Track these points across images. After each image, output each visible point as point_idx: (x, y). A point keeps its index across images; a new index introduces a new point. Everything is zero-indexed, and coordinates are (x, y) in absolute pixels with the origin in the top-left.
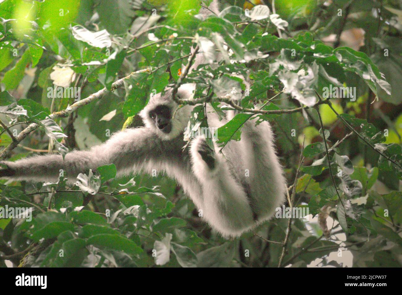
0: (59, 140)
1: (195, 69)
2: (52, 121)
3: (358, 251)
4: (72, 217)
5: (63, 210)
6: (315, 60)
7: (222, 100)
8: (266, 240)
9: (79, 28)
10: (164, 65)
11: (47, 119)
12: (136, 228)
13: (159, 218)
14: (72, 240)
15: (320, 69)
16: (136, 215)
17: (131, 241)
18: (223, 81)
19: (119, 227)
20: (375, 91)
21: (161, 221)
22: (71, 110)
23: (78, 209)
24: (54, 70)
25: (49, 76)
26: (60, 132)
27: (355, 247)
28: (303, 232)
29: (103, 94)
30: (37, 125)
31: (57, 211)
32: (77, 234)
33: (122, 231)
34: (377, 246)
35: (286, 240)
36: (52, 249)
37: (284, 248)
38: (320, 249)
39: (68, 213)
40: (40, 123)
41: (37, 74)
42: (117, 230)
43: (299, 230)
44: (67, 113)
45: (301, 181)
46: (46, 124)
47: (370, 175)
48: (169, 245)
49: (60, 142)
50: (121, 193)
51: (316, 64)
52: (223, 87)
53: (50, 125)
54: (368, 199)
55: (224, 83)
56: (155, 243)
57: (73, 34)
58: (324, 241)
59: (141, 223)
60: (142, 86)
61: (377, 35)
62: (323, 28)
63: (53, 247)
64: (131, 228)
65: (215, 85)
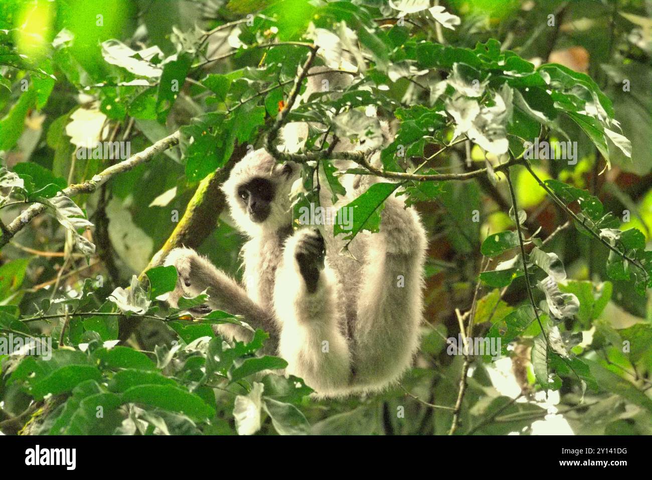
0: (81, 231)
1: (305, 101)
2: (66, 199)
3: (579, 420)
4: (98, 357)
5: (84, 347)
6: (507, 81)
7: (350, 157)
8: (426, 403)
9: (114, 43)
10: (251, 97)
11: (60, 196)
12: (205, 375)
13: (244, 357)
14: (98, 395)
15: (515, 95)
16: (205, 353)
17: (196, 396)
18: (351, 118)
19: (176, 374)
20: (605, 154)
21: (246, 363)
22: (100, 181)
23: (110, 344)
24: (71, 120)
25: (64, 130)
26: (82, 217)
27: (573, 414)
28: (487, 390)
29: (153, 154)
30: (42, 206)
31: (73, 349)
32: (106, 384)
33: (181, 380)
34: (610, 412)
35: (458, 402)
36: (63, 412)
37: (455, 417)
38: (516, 417)
39: (91, 351)
40: (48, 202)
41: (46, 126)
42: (174, 379)
43: (480, 386)
44: (93, 186)
45: (483, 304)
46: (58, 205)
47: (598, 295)
48: (259, 402)
49: (81, 234)
50: (183, 318)
51: (509, 87)
52: (352, 128)
53: (64, 206)
54: (595, 336)
55: (353, 120)
56: (236, 399)
57: (104, 55)
58: (522, 405)
59: (212, 367)
60: (216, 132)
61: (608, 60)
62: (519, 49)
63: (66, 408)
64: (196, 376)
65: (338, 123)
